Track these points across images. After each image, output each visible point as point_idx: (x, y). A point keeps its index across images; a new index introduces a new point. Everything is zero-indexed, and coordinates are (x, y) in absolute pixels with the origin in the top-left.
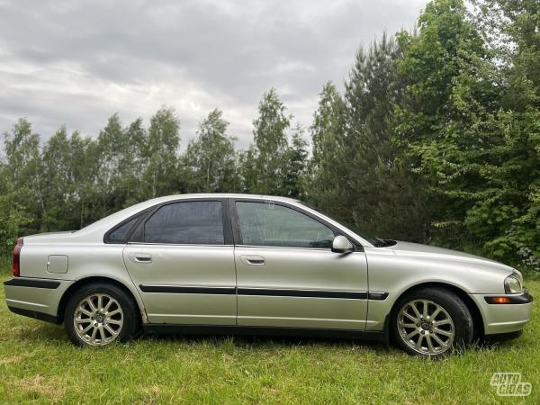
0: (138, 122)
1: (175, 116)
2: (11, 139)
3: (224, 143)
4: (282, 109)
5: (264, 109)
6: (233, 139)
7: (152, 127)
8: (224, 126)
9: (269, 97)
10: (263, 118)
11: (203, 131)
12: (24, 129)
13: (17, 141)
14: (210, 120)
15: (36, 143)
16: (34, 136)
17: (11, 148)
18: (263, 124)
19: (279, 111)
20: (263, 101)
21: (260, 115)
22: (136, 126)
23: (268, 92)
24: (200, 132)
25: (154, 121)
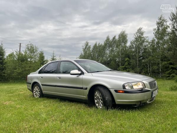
0: (115, 37)
1: (126, 33)
2: (84, 47)
3: (143, 39)
4: (166, 22)
5: (158, 23)
6: (147, 37)
7: (119, 38)
8: (143, 33)
9: (160, 18)
10: (158, 27)
11: (135, 36)
12: (87, 44)
13: (86, 48)
14: (138, 31)
15: (90, 48)
16: (89, 46)
17: (84, 50)
18: (158, 29)
19: (165, 23)
20: (158, 21)
21: (157, 26)
22: (114, 38)
23: (160, 17)
24: (134, 37)
25: (119, 35)
